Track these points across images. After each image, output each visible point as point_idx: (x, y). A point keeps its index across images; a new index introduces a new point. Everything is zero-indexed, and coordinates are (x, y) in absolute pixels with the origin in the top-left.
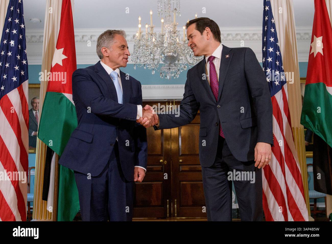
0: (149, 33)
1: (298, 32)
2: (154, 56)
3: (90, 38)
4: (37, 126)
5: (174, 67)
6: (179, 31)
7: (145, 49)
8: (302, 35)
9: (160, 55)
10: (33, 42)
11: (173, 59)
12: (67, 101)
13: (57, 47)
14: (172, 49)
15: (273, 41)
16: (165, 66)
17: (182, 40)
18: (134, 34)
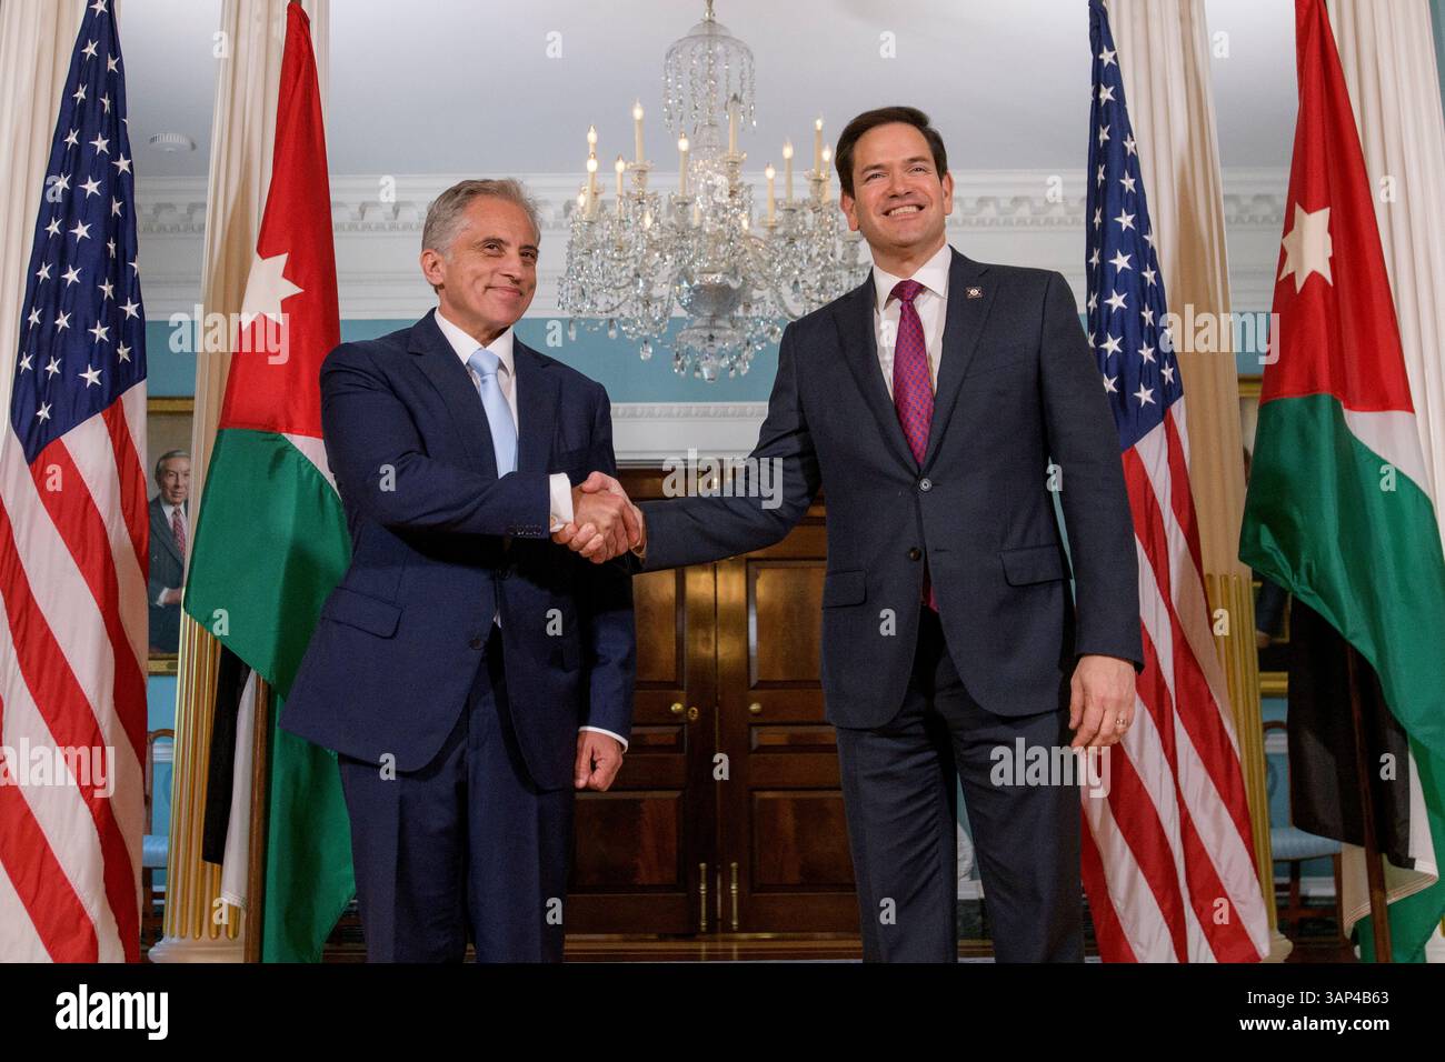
0: (628, 194)
1: (1233, 191)
2: (649, 286)
3: (393, 215)
5: (729, 332)
6: (750, 187)
7: (613, 259)
8: (1246, 202)
9: (673, 285)
10: (162, 229)
11: (726, 298)
12: (302, 465)
13: (260, 251)
14: (723, 260)
15: (1131, 226)
16: (695, 328)
17: (763, 224)
18: (567, 196)
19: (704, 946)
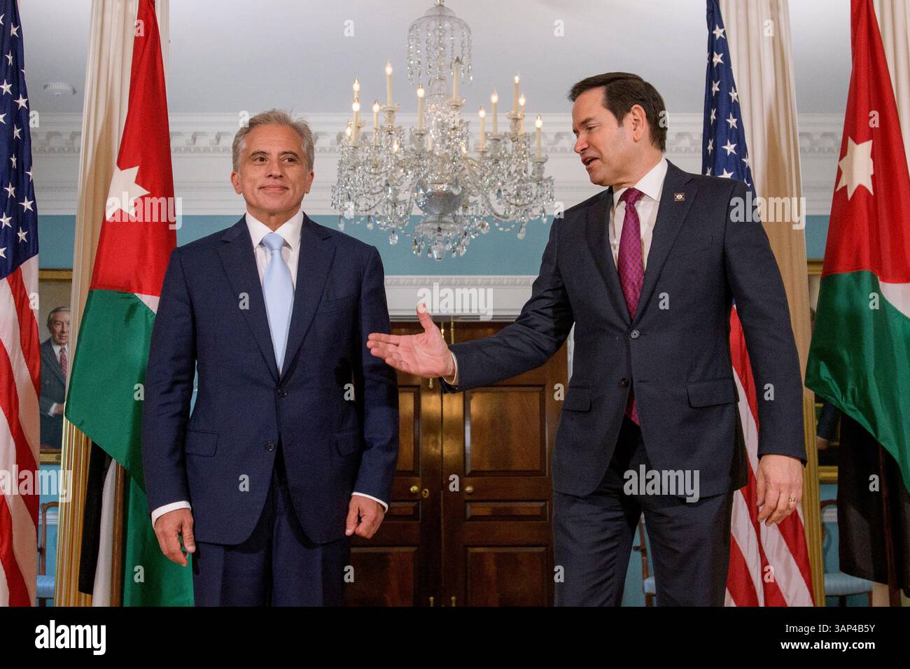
0: (382, 127)
1: (805, 130)
2: (396, 192)
3: (216, 142)
4: (64, 387)
5: (452, 226)
6: (467, 124)
7: (370, 173)
8: (816, 138)
9: (413, 192)
10: (52, 150)
11: (450, 201)
12: (149, 316)
13: (119, 164)
14: (448, 174)
15: (734, 152)
16: (429, 222)
17: (476, 150)
18: (337, 130)
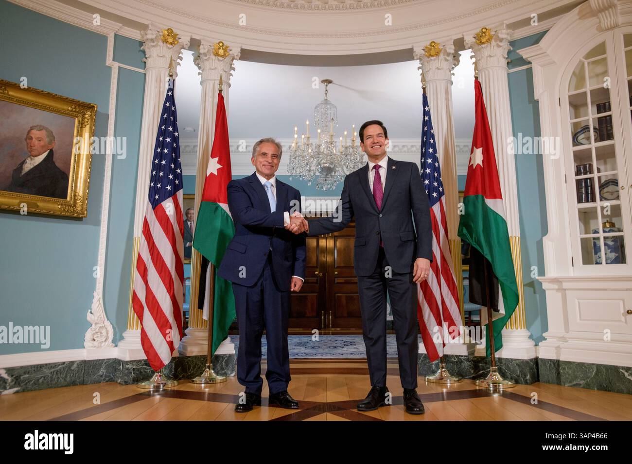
0: (305, 143)
1: (457, 144)
2: (310, 167)
3: (246, 149)
4: (192, 237)
5: (330, 179)
6: (336, 142)
7: (301, 160)
8: (461, 147)
9: (316, 167)
10: (187, 152)
11: (330, 170)
12: (223, 211)
13: (211, 156)
14: (329, 160)
15: (432, 152)
16: (322, 178)
17: (339, 151)
18: (289, 144)
19: (323, 331)
